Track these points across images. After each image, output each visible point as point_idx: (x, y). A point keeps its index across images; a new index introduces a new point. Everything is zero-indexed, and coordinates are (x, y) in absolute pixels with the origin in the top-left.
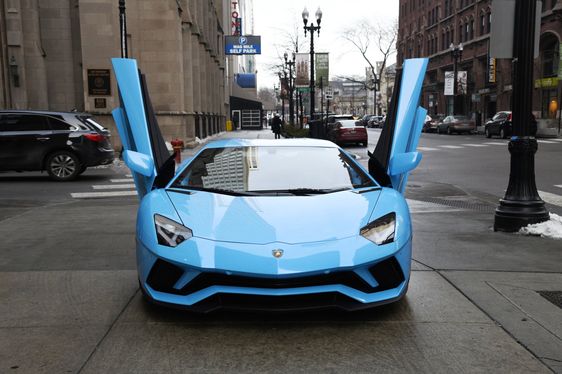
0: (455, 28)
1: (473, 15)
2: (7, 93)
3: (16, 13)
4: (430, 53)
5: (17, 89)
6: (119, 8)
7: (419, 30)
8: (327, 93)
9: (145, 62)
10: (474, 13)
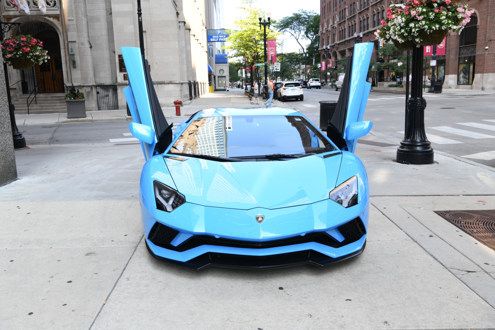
0: (357, 22)
1: (368, 14)
2: (69, 72)
3: (73, 20)
4: (341, 39)
5: (75, 69)
6: (138, 13)
7: (334, 24)
8: (276, 67)
9: (155, 49)
10: (369, 12)
